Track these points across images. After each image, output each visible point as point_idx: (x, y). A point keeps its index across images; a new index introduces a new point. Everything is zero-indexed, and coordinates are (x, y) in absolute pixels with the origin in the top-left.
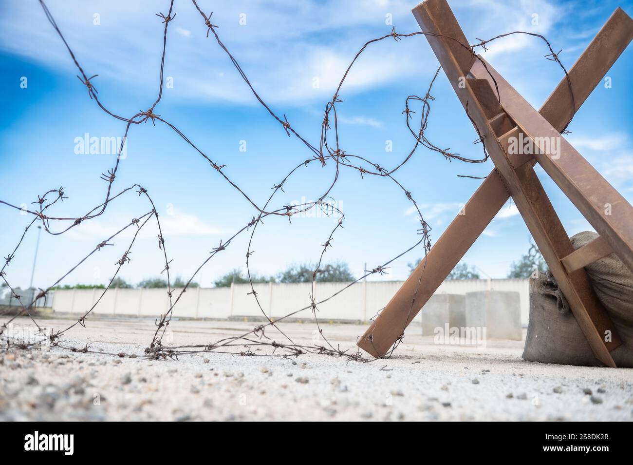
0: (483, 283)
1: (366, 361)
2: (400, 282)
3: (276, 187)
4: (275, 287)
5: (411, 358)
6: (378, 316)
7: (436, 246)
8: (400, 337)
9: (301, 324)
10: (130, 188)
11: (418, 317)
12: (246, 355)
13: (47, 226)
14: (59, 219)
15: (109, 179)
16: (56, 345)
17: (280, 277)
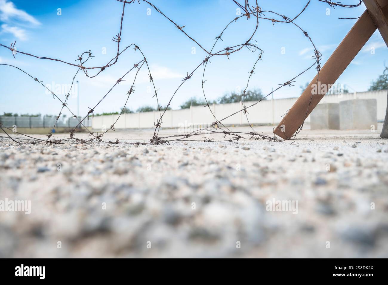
0: (351, 95)
1: (280, 141)
2: (295, 98)
3: (217, 38)
4: (217, 107)
5: (307, 139)
6: (286, 114)
7: (324, 67)
8: (300, 127)
9: (234, 128)
10: (130, 46)
11: (308, 119)
12: (207, 141)
13: (86, 73)
14: (92, 68)
15: (117, 40)
16: (101, 141)
17: (219, 100)
